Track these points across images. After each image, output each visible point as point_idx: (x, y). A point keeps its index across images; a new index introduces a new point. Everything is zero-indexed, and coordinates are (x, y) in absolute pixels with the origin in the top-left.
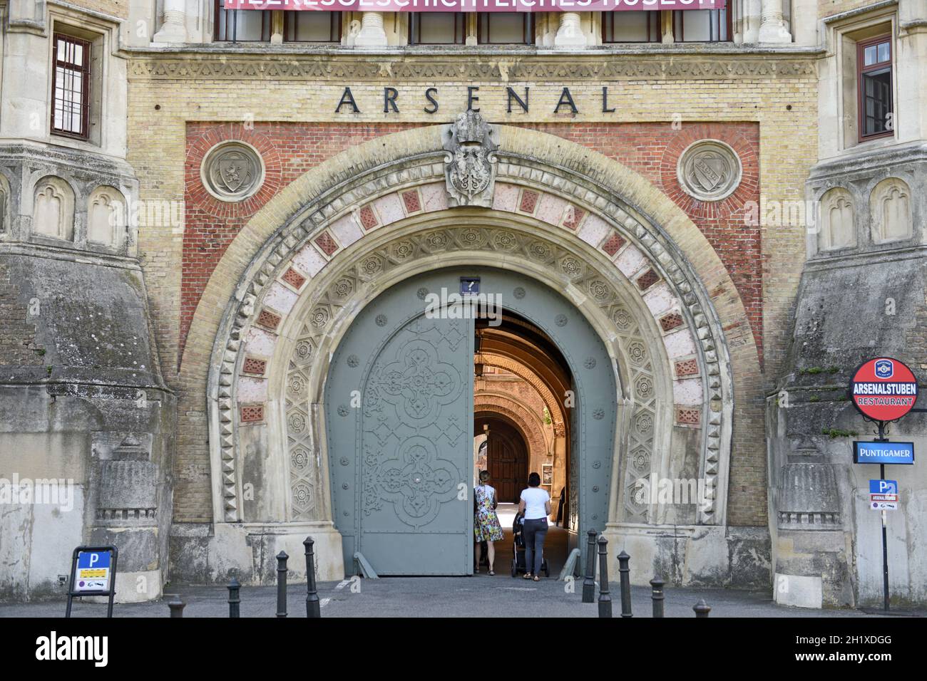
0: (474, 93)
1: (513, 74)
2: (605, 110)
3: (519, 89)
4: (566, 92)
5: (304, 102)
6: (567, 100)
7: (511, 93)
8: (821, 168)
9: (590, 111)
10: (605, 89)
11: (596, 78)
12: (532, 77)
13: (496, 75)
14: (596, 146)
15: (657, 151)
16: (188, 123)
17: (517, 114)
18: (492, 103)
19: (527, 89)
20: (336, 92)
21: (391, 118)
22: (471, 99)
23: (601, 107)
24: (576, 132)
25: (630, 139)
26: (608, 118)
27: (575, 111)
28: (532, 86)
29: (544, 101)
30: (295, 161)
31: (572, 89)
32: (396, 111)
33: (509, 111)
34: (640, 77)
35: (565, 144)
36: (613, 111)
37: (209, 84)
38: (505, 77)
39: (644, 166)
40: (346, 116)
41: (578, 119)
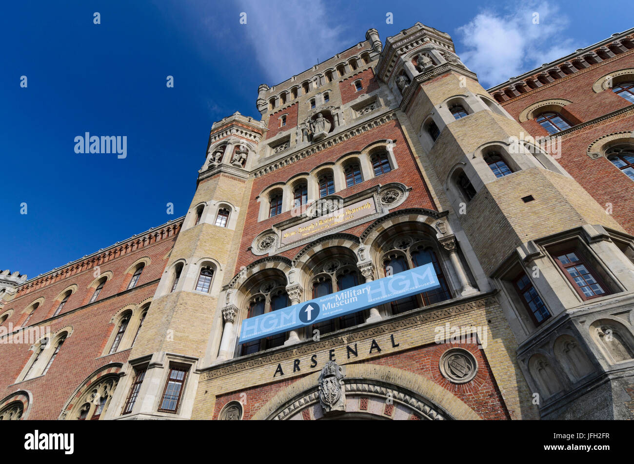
0: (333, 353)
1: (349, 340)
2: (394, 346)
3: (352, 346)
4: (374, 342)
5: (262, 375)
6: (375, 346)
7: (349, 349)
8: (521, 348)
9: (387, 348)
10: (392, 336)
11: (387, 332)
12: (358, 339)
13: (342, 342)
14: (394, 365)
15: (427, 361)
16: (218, 397)
17: (353, 358)
18: (341, 355)
19: (356, 345)
20: (274, 367)
21: (297, 374)
22: (331, 356)
23: (391, 345)
24: (383, 360)
25: (411, 357)
26: (396, 349)
27: (379, 350)
28: (358, 343)
29: (364, 349)
30: (257, 405)
31: (377, 339)
32: (299, 370)
33: (349, 357)
34: (408, 326)
35: (378, 367)
36: (398, 345)
37: (227, 377)
38: (346, 342)
39: (422, 370)
40: (279, 377)
41: (382, 353)
